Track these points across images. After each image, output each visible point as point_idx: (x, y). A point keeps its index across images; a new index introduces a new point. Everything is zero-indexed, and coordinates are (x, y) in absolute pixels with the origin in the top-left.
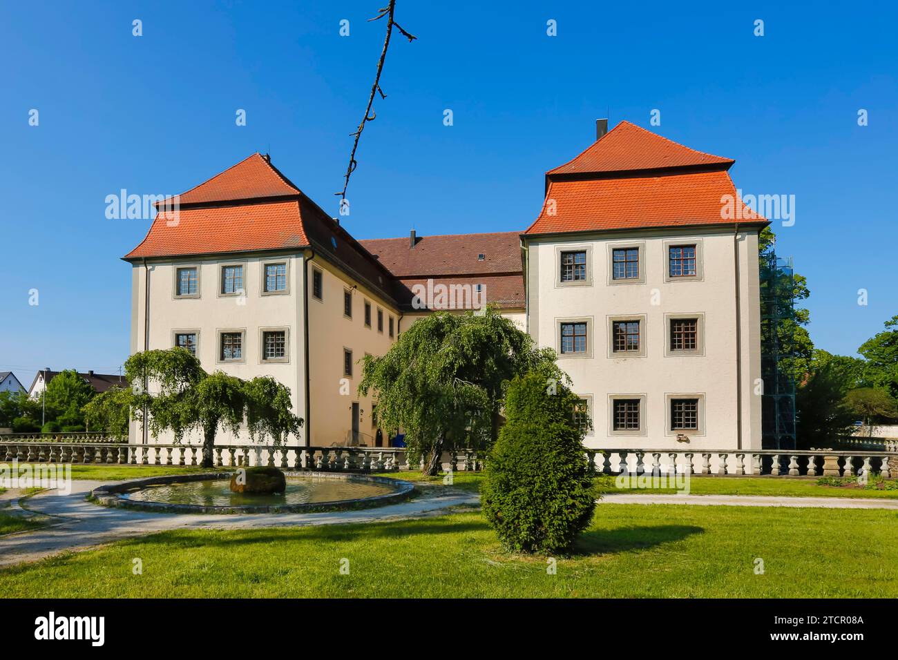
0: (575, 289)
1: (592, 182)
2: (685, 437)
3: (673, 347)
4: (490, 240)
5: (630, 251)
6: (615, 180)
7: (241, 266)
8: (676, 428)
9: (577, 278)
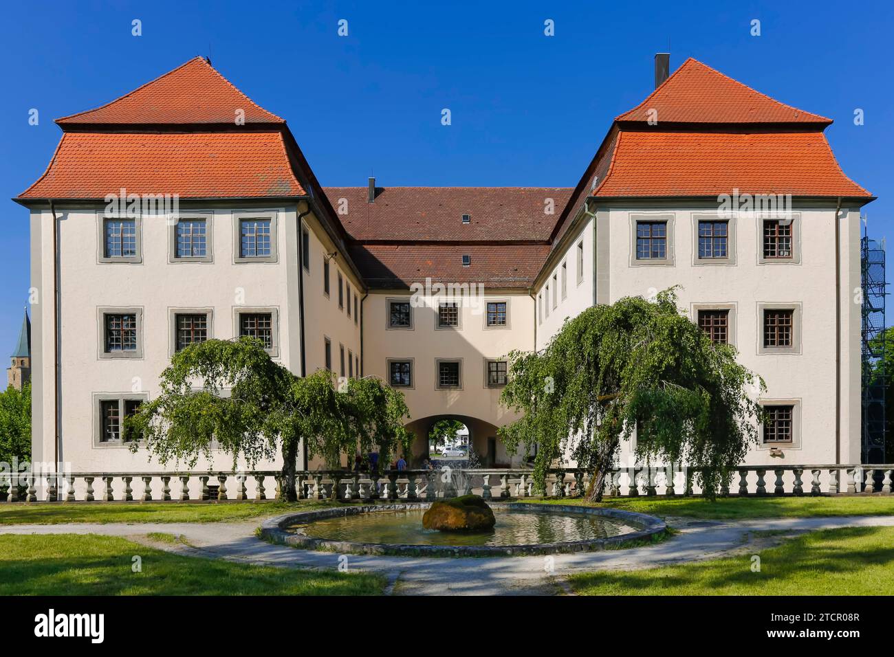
0: (653, 268)
1: (669, 134)
2: (780, 451)
3: (766, 343)
4: (475, 196)
5: (718, 224)
6: (697, 134)
7: (204, 220)
8: (768, 441)
9: (655, 255)
